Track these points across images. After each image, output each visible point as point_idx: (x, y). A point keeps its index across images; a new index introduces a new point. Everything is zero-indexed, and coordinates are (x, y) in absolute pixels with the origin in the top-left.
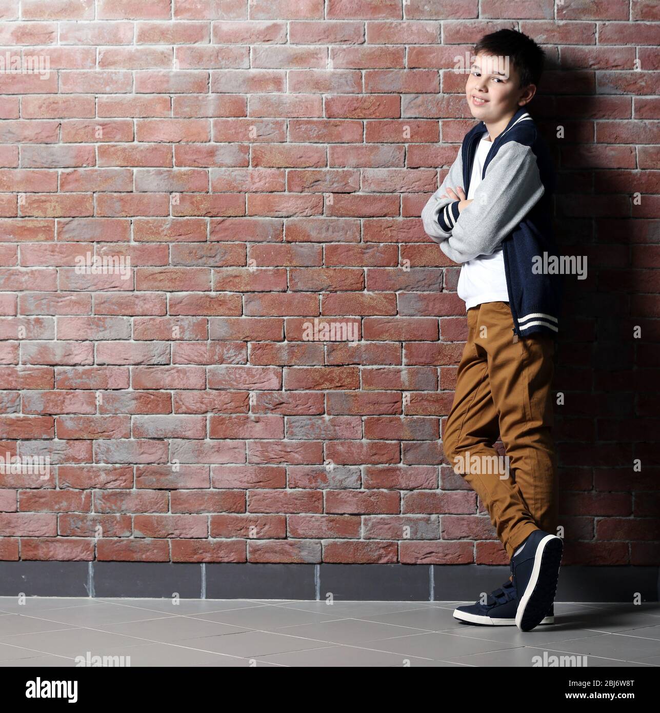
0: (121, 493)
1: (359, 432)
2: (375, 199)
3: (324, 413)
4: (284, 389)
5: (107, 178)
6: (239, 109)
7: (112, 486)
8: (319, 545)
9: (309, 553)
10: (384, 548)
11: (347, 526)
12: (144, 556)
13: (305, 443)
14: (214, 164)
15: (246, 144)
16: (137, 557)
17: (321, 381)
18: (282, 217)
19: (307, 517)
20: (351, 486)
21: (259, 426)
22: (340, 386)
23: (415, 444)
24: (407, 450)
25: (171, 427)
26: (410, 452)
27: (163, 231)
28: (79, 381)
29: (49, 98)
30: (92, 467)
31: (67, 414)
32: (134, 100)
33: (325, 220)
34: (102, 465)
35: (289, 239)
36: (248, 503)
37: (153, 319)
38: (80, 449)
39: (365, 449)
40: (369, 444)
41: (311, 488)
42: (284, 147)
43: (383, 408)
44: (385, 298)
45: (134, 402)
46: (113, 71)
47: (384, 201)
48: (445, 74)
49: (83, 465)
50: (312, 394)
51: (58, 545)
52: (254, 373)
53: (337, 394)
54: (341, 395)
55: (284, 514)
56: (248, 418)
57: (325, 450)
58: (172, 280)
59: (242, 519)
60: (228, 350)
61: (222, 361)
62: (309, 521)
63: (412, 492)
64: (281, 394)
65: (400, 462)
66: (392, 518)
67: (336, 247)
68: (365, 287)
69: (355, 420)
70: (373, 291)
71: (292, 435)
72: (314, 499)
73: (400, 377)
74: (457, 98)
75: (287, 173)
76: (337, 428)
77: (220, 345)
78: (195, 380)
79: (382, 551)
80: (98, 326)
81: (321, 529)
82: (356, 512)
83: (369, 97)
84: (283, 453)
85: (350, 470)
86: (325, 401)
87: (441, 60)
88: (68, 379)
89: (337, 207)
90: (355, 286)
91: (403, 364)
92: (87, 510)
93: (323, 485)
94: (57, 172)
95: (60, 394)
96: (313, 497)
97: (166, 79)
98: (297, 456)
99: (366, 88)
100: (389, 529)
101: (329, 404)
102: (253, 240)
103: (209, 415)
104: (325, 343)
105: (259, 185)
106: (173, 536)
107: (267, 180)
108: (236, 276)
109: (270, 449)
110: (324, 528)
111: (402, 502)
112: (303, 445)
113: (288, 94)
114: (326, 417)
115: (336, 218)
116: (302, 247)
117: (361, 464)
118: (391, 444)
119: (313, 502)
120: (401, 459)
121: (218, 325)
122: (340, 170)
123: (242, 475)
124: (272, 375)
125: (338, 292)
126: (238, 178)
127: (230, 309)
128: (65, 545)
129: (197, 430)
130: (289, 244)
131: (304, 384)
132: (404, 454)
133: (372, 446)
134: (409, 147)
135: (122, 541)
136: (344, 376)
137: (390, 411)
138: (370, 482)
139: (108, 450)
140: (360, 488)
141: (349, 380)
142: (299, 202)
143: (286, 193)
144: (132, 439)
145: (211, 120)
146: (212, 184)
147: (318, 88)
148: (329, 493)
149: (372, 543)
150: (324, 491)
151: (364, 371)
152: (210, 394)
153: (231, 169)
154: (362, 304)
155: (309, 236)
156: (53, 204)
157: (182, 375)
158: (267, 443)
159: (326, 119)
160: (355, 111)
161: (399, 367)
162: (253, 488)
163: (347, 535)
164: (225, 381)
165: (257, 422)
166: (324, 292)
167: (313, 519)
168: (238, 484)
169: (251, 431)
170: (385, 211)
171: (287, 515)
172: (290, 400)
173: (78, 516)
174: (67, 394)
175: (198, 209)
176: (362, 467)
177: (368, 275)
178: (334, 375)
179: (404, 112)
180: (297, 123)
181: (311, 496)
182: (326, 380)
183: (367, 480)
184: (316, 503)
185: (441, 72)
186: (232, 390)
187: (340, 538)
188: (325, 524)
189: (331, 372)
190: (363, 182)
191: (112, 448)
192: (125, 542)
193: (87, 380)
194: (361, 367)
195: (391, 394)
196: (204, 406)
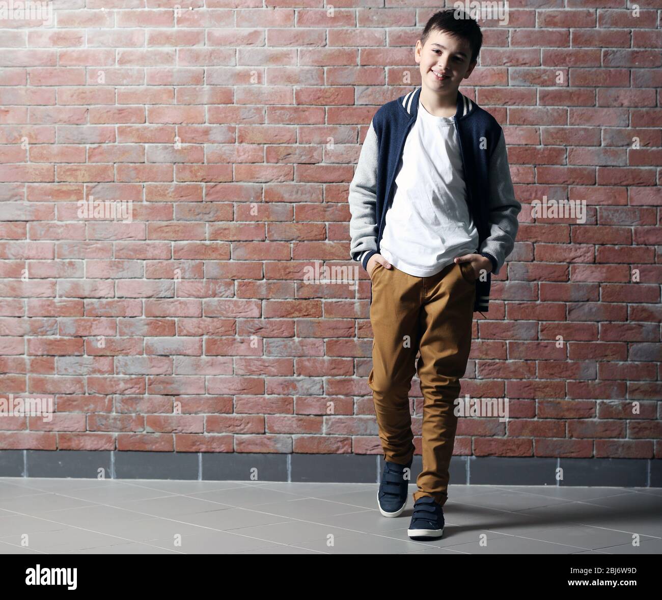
0: (136, 398)
1: (322, 351)
2: (334, 168)
3: (294, 336)
4: (263, 317)
5: (124, 151)
6: (228, 98)
7: (129, 393)
8: (290, 439)
9: (282, 445)
10: (341, 441)
11: (313, 424)
12: (154, 447)
13: (279, 359)
14: (209, 141)
15: (233, 125)
16: (148, 447)
17: (292, 311)
18: (261, 183)
19: (281, 417)
20: (315, 393)
21: (243, 346)
22: (307, 315)
23: (365, 361)
24: (359, 366)
25: (175, 346)
26: (362, 367)
27: (168, 193)
28: (103, 310)
29: (79, 89)
30: (113, 378)
31: (94, 336)
32: (146, 90)
33: (295, 185)
34: (121, 376)
35: (267, 200)
36: (235, 406)
37: (161, 262)
38: (104, 363)
39: (326, 364)
40: (329, 360)
41: (284, 395)
42: (263, 128)
43: (340, 332)
44: (342, 246)
45: (146, 327)
46: (129, 67)
47: (341, 171)
48: (390, 71)
49: (106, 375)
50: (285, 321)
51: (87, 438)
52: (240, 304)
53: (304, 322)
54: (308, 322)
55: (263, 415)
56: (235, 340)
57: (295, 365)
58: (175, 232)
59: (230, 419)
60: (219, 287)
61: (214, 295)
62: (283, 420)
63: (363, 398)
64: (261, 321)
65: (353, 375)
66: (347, 418)
67: (304, 207)
68: (326, 238)
69: (318, 341)
70: (333, 240)
71: (269, 353)
72: (287, 403)
73: (354, 308)
74: (399, 88)
75: (265, 148)
76: (304, 348)
77: (213, 283)
78: (193, 310)
79: (339, 444)
80: (118, 267)
81: (292, 426)
82: (319, 413)
83: (330, 89)
84: (262, 367)
85: (314, 381)
86: (295, 327)
87: (386, 59)
88: (94, 309)
89: (304, 174)
90: (318, 237)
91: (356, 298)
92: (110, 411)
93: (294, 392)
94: (86, 147)
95: (88, 321)
96: (285, 401)
97: (170, 74)
98: (273, 369)
99: (327, 81)
100: (345, 426)
101: (299, 329)
102: (239, 200)
103: (205, 337)
104: (295, 281)
105: (243, 158)
106: (177, 431)
107: (250, 153)
108: (225, 229)
109: (252, 364)
110: (295, 426)
111: (355, 406)
112: (278, 361)
113: (266, 87)
114: (296, 339)
115: (304, 183)
116: (277, 206)
117: (323, 376)
118: (346, 361)
119: (285, 405)
120: (354, 372)
121: (211, 267)
122: (307, 146)
123: (230, 384)
124: (253, 306)
125: (306, 242)
126: (227, 152)
127: (221, 255)
128: (93, 438)
129: (195, 349)
130: (267, 204)
131: (279, 313)
132: (357, 368)
133: (332, 362)
134: (361, 127)
135: (137, 435)
136: (310, 307)
137: (346, 335)
138: (331, 390)
139: (126, 365)
140: (323, 394)
141: (313, 310)
142: (275, 171)
143: (265, 164)
144: (145, 356)
145: (206, 106)
146: (207, 157)
147: (290, 81)
148: (298, 399)
149: (332, 437)
150: (295, 397)
151: (326, 304)
152: (205, 321)
153: (221, 145)
154: (324, 251)
155: (282, 198)
156: (83, 172)
157: (183, 306)
158: (250, 359)
159: (296, 106)
160: (319, 99)
161: (353, 300)
162: (239, 394)
163: (312, 432)
164: (217, 310)
165: (242, 343)
166: (294, 241)
167: (286, 419)
168: (227, 391)
169: (237, 350)
170: (342, 178)
171: (266, 415)
172: (268, 326)
173: (102, 416)
174: (94, 320)
175: (196, 176)
176: (324, 378)
177: (329, 228)
178: (302, 306)
179: (357, 100)
180: (273, 109)
181: (284, 400)
182: (296, 310)
183: (328, 389)
184: (288, 406)
185: (387, 69)
186: (223, 318)
187: (306, 433)
188: (295, 422)
189: (300, 304)
190: (325, 155)
191: (129, 363)
192: (139, 436)
193: (110, 310)
194: (323, 300)
195: (347, 321)
196: (200, 330)
